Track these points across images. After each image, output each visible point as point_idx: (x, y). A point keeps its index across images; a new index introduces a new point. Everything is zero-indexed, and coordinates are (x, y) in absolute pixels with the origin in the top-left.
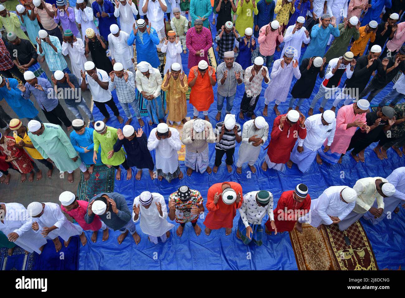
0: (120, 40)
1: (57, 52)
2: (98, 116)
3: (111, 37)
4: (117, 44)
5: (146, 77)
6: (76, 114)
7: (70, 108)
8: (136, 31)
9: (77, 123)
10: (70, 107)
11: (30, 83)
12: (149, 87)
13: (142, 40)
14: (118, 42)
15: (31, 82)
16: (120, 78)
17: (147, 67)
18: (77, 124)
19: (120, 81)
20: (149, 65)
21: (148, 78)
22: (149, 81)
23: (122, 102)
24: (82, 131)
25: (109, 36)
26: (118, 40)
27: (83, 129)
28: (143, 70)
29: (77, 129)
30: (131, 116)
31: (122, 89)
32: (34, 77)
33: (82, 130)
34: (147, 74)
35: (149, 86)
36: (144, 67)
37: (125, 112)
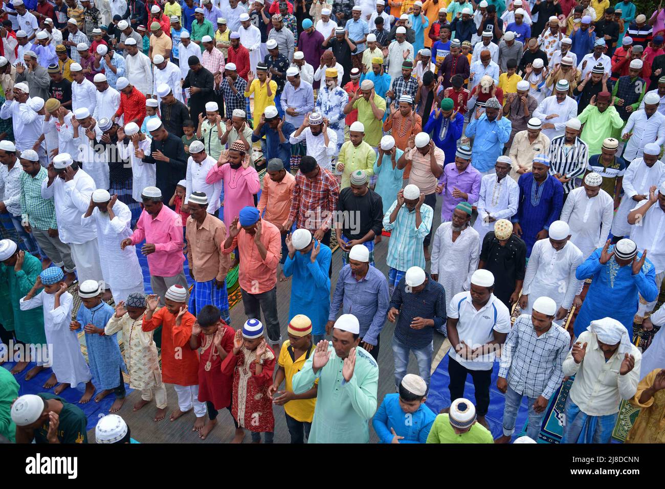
0: (559, 258)
1: (417, 228)
2: (436, 396)
3: (542, 246)
4: (549, 264)
5: (602, 354)
6: (398, 367)
7: (396, 349)
8: (607, 258)
9: (414, 384)
10: (399, 346)
11: (354, 267)
12: (599, 381)
13: (612, 277)
14: (553, 261)
15: (357, 267)
16: (535, 334)
17: (617, 336)
18: (411, 385)
19: (533, 340)
20: (624, 333)
21: (607, 359)
22: (607, 366)
23: (513, 388)
24: (412, 405)
25: (538, 243)
26: (555, 257)
27: (417, 402)
28: (606, 338)
29: (406, 396)
30: (513, 431)
31: (528, 360)
32: (367, 260)
33: (414, 402)
34: (609, 351)
35: (601, 377)
36: (610, 334)
37: (506, 415)
